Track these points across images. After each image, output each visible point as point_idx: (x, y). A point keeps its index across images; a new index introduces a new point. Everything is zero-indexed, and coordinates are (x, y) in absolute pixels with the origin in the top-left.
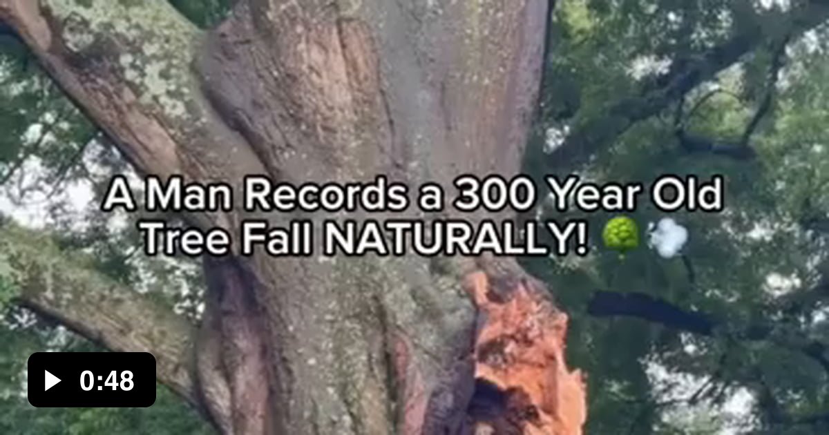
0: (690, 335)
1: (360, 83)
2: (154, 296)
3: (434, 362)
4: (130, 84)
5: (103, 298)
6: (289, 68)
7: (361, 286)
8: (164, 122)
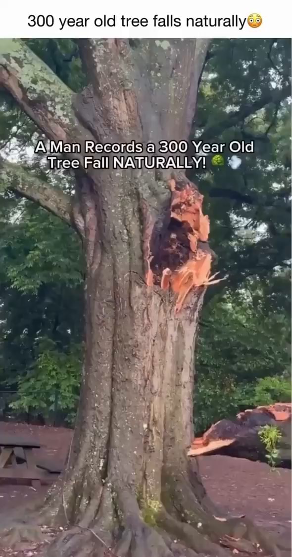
0: (245, 204)
1: (131, 113)
2: (56, 187)
3: (156, 211)
4: (50, 112)
5: (39, 187)
6: (107, 107)
7: (131, 184)
8: (62, 125)
